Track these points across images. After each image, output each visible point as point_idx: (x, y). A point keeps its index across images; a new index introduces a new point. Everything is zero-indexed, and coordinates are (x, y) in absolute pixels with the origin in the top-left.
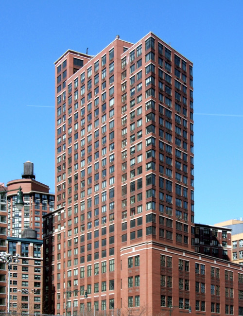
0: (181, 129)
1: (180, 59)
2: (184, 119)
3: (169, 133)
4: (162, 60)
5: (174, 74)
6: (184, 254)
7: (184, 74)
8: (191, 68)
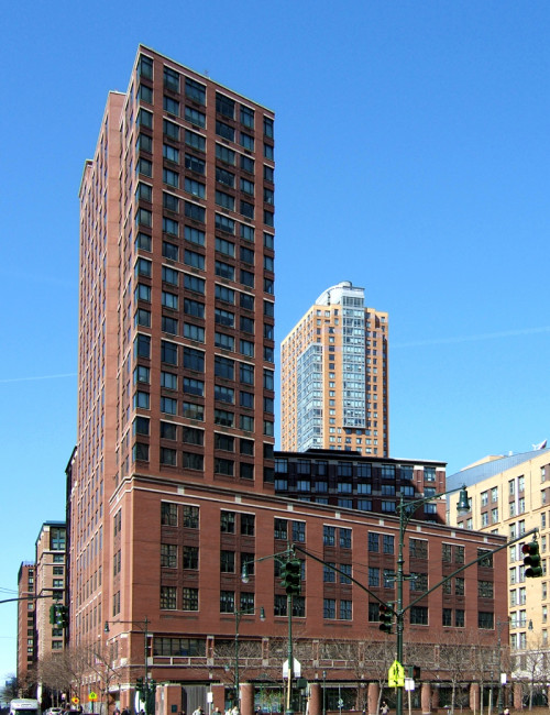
0: (233, 244)
1: (234, 102)
2: (243, 225)
3: (196, 252)
4: (177, 102)
5: (213, 131)
6: (238, 500)
7: (248, 134)
8: (268, 123)
